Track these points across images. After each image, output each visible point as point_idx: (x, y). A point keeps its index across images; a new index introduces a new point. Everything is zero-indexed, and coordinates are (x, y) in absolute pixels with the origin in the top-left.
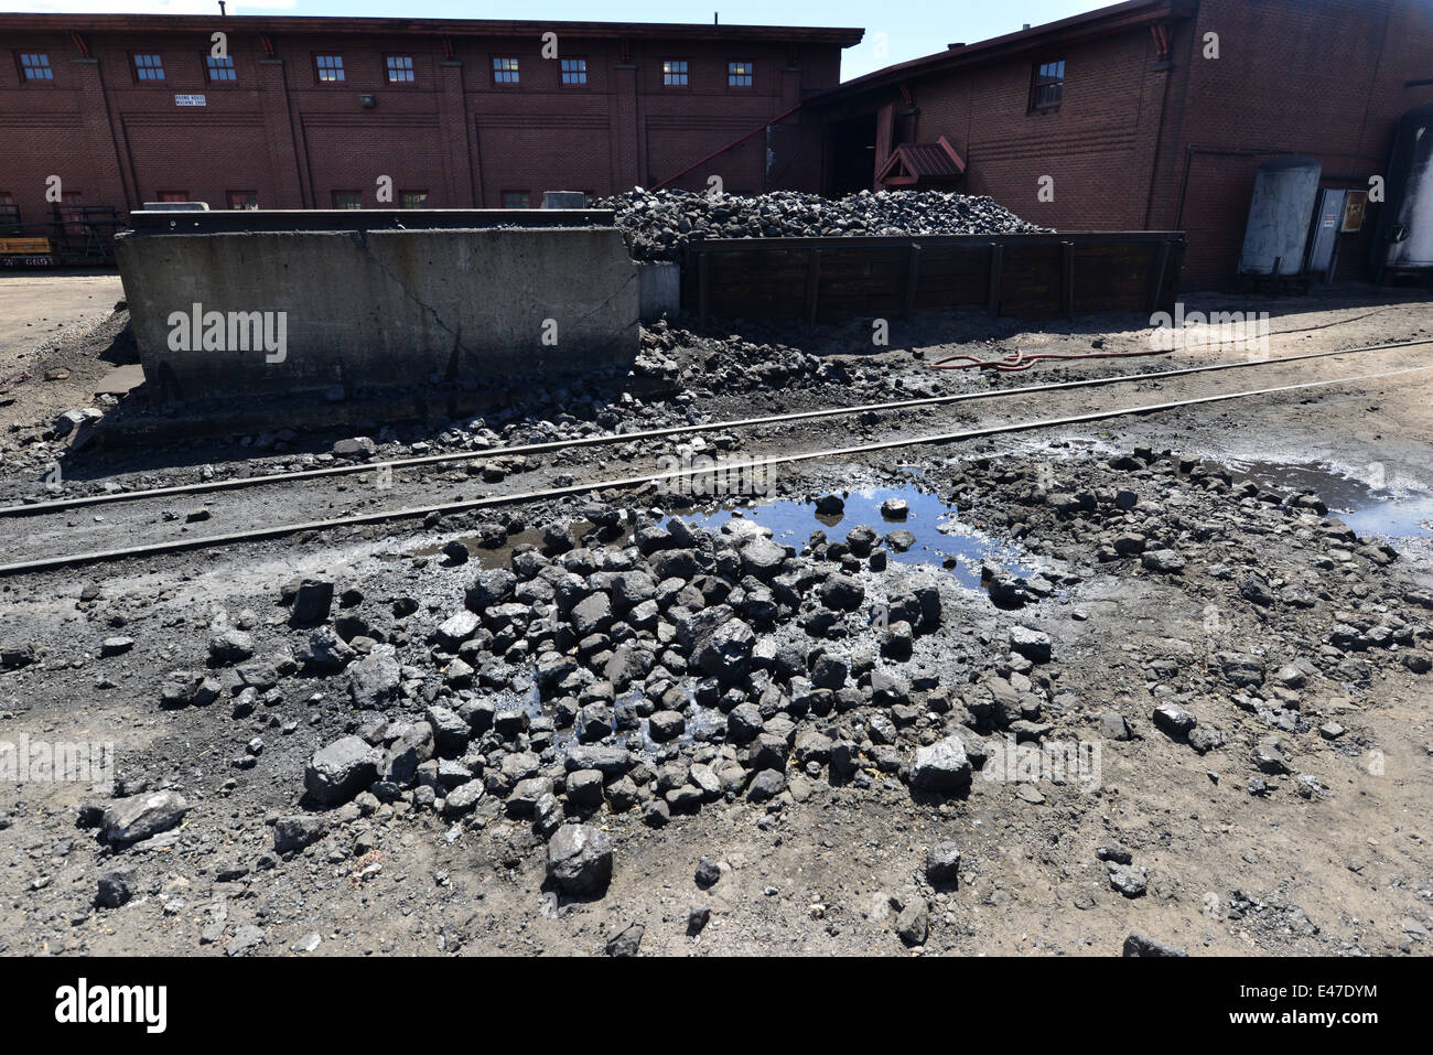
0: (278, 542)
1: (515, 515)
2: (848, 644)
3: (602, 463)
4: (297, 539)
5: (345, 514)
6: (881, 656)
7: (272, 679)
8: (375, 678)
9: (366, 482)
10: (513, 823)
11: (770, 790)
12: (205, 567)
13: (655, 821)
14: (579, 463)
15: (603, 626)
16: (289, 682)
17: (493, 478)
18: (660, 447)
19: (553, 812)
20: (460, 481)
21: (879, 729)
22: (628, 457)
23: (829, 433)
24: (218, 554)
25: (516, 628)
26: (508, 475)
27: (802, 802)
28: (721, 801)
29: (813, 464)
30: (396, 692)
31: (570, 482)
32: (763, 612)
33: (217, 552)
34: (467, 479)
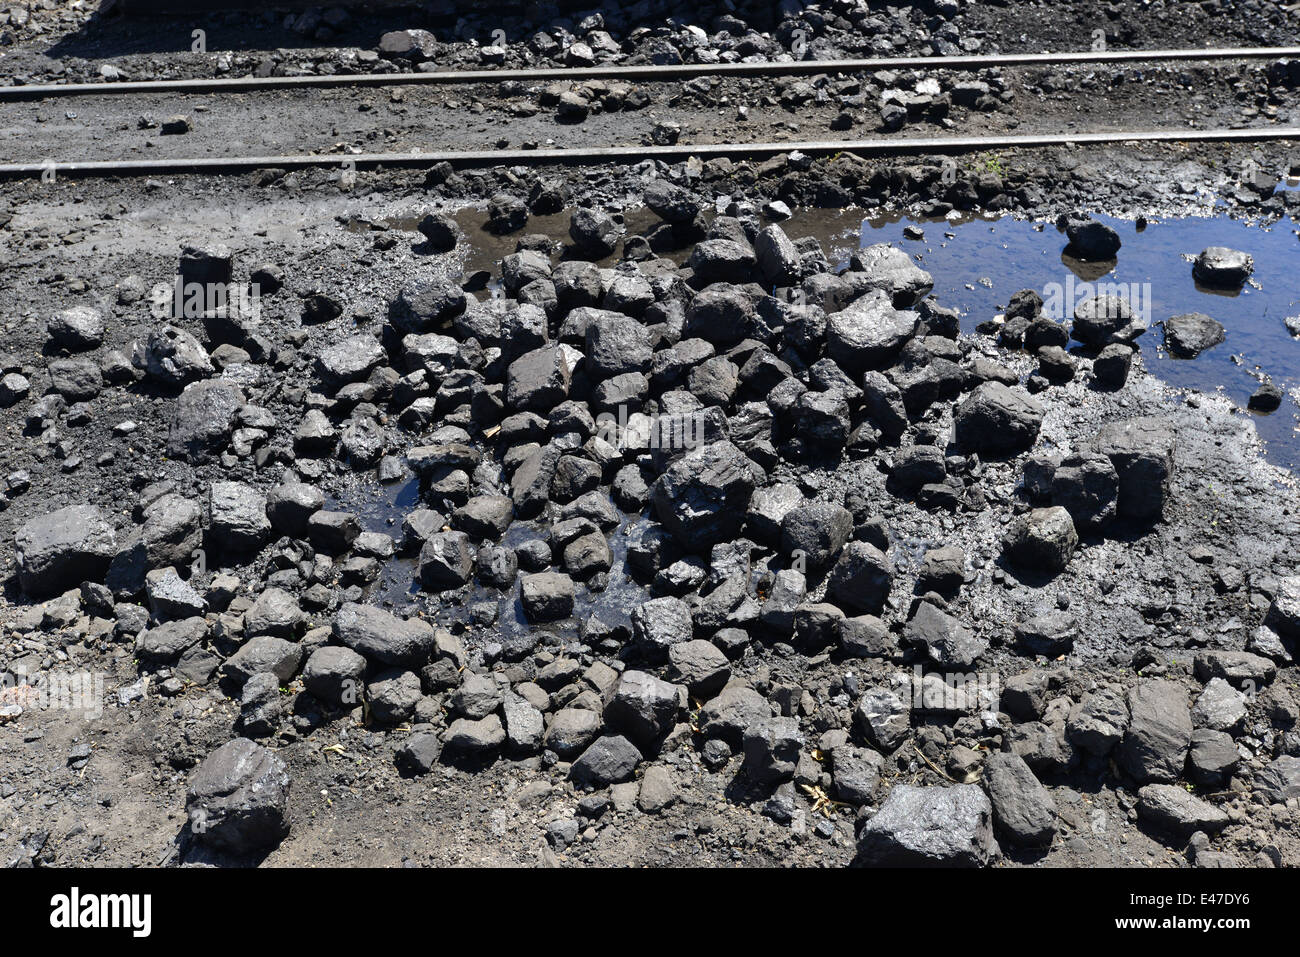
0: (235, 180)
1: (552, 184)
2: (949, 523)
3: (743, 110)
4: (254, 178)
5: (341, 149)
6: (999, 563)
7: (89, 388)
8: (198, 416)
9: (400, 101)
10: (222, 697)
11: (606, 774)
12: (136, 205)
13: (408, 765)
14: (712, 104)
15: (542, 401)
16: (118, 395)
17: (571, 115)
18: (853, 91)
19: (264, 703)
20: (523, 114)
21: (871, 715)
22: (793, 104)
23: (1192, 94)
24: (156, 188)
25: (430, 376)
26: (597, 112)
27: (650, 812)
28: (532, 762)
29: (1110, 154)
30: (219, 443)
31: (673, 138)
32: (821, 430)
33: (156, 183)
34: (533, 113)
